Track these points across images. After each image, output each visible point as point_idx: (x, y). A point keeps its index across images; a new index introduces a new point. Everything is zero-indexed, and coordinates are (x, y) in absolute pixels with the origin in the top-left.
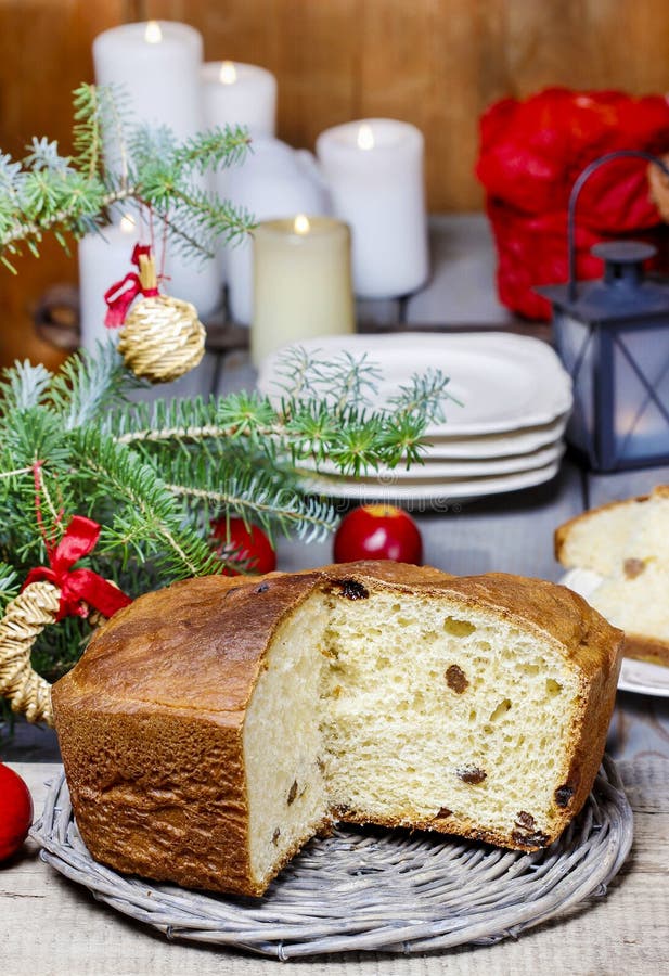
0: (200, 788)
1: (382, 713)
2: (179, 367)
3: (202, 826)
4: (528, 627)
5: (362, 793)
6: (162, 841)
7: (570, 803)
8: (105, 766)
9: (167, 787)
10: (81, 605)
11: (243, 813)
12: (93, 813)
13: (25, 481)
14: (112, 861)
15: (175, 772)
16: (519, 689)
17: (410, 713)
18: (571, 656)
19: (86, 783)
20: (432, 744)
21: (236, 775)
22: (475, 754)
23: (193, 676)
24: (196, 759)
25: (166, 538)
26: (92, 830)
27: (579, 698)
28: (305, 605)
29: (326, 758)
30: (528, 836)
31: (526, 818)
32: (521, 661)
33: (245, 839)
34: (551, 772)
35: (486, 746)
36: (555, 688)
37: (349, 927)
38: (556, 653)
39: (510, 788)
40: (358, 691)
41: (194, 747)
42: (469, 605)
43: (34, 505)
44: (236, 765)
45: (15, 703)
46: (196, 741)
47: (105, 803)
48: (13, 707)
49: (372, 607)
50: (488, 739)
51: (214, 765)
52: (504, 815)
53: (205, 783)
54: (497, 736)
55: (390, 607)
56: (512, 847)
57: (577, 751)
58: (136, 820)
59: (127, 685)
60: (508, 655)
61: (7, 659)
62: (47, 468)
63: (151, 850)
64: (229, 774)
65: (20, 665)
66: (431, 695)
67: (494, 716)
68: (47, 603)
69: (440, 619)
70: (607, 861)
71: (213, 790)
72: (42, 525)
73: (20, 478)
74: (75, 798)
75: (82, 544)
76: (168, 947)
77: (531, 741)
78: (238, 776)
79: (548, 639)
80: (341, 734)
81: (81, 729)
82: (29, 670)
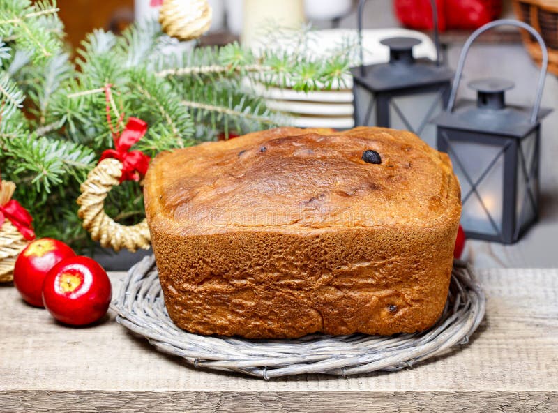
0: (266, 275)
3: (267, 298)
6: (238, 310)
8: (202, 269)
9: (244, 276)
10: (134, 173)
12: (191, 300)
13: (100, 97)
15: (251, 267)
24: (266, 257)
41: (265, 249)
43: (105, 112)
45: (94, 234)
46: (267, 246)
47: (200, 292)
48: (92, 238)
51: (277, 260)
53: (270, 272)
58: (221, 300)
62: (114, 89)
63: (230, 317)
65: (97, 210)
68: (114, 172)
71: (276, 274)
72: (110, 124)
73: (98, 95)
75: (135, 135)
82: (102, 214)
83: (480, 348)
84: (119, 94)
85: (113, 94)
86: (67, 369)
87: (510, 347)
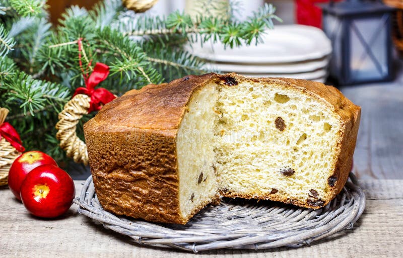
0: (155, 169)
1: (244, 142)
2: (148, 4)
3: (156, 188)
4: (315, 97)
5: (234, 182)
6: (137, 196)
7: (335, 185)
8: (109, 159)
9: (139, 169)
10: (100, 105)
11: (176, 181)
12: (103, 184)
13: (74, 47)
14: (112, 208)
15: (143, 161)
16: (311, 128)
17: (258, 142)
18: (336, 111)
19: (100, 169)
20: (268, 157)
21: (172, 161)
22: (289, 162)
23: (152, 114)
24: (154, 153)
25: (140, 71)
26: (103, 193)
27: (340, 131)
28: (207, 86)
29: (217, 165)
30: (315, 202)
31: (314, 192)
32: (312, 114)
33: (177, 194)
34: (326, 169)
35: (294, 157)
36: (329, 127)
37: (228, 236)
38: (329, 110)
39: (306, 178)
40: (232, 132)
41: (152, 147)
42: (286, 87)
43: (78, 58)
44: (173, 156)
45: (68, 152)
46: (153, 144)
47: (109, 179)
48: (67, 154)
49: (239, 90)
50: (296, 154)
51: (162, 156)
52: (303, 191)
53: (158, 166)
54: (300, 152)
55: (248, 89)
56: (307, 207)
57: (339, 159)
58: (124, 186)
59: (120, 119)
60: (306, 111)
61: (65, 130)
62: (85, 42)
63: (132, 201)
64: (170, 160)
65: (71, 133)
66: (268, 132)
67: (298, 142)
68: (84, 104)
69: (273, 95)
70: (353, 213)
71: (162, 169)
72: (82, 67)
73: (72, 46)
74: (95, 178)
75: (101, 75)
76: (139, 248)
77: (316, 154)
78: (174, 161)
79: (325, 103)
80: (224, 153)
81: (97, 141)
82: (75, 136)
84: (88, 46)
85: (84, 46)
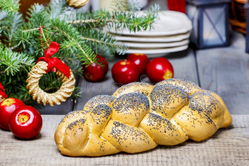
2: (82, 4)
10: (53, 68)
25: (79, 47)
43: (40, 39)
45: (34, 97)
61: (32, 83)
62: (44, 28)
65: (35, 85)
68: (44, 67)
72: (42, 45)
73: (36, 31)
75: (54, 50)
82: (38, 87)
83: (220, 151)
85: (44, 31)
86: (21, 159)
87: (235, 150)
